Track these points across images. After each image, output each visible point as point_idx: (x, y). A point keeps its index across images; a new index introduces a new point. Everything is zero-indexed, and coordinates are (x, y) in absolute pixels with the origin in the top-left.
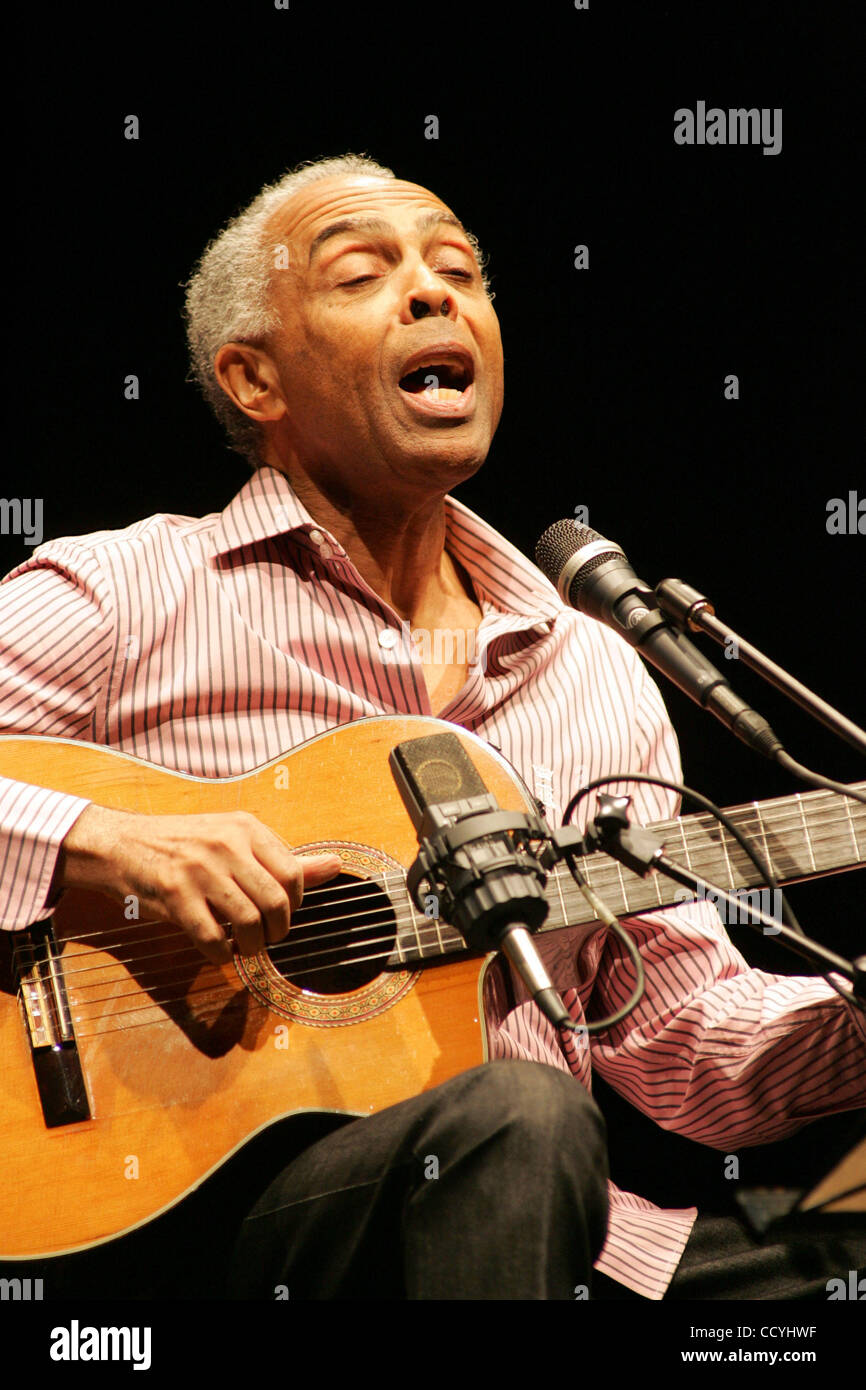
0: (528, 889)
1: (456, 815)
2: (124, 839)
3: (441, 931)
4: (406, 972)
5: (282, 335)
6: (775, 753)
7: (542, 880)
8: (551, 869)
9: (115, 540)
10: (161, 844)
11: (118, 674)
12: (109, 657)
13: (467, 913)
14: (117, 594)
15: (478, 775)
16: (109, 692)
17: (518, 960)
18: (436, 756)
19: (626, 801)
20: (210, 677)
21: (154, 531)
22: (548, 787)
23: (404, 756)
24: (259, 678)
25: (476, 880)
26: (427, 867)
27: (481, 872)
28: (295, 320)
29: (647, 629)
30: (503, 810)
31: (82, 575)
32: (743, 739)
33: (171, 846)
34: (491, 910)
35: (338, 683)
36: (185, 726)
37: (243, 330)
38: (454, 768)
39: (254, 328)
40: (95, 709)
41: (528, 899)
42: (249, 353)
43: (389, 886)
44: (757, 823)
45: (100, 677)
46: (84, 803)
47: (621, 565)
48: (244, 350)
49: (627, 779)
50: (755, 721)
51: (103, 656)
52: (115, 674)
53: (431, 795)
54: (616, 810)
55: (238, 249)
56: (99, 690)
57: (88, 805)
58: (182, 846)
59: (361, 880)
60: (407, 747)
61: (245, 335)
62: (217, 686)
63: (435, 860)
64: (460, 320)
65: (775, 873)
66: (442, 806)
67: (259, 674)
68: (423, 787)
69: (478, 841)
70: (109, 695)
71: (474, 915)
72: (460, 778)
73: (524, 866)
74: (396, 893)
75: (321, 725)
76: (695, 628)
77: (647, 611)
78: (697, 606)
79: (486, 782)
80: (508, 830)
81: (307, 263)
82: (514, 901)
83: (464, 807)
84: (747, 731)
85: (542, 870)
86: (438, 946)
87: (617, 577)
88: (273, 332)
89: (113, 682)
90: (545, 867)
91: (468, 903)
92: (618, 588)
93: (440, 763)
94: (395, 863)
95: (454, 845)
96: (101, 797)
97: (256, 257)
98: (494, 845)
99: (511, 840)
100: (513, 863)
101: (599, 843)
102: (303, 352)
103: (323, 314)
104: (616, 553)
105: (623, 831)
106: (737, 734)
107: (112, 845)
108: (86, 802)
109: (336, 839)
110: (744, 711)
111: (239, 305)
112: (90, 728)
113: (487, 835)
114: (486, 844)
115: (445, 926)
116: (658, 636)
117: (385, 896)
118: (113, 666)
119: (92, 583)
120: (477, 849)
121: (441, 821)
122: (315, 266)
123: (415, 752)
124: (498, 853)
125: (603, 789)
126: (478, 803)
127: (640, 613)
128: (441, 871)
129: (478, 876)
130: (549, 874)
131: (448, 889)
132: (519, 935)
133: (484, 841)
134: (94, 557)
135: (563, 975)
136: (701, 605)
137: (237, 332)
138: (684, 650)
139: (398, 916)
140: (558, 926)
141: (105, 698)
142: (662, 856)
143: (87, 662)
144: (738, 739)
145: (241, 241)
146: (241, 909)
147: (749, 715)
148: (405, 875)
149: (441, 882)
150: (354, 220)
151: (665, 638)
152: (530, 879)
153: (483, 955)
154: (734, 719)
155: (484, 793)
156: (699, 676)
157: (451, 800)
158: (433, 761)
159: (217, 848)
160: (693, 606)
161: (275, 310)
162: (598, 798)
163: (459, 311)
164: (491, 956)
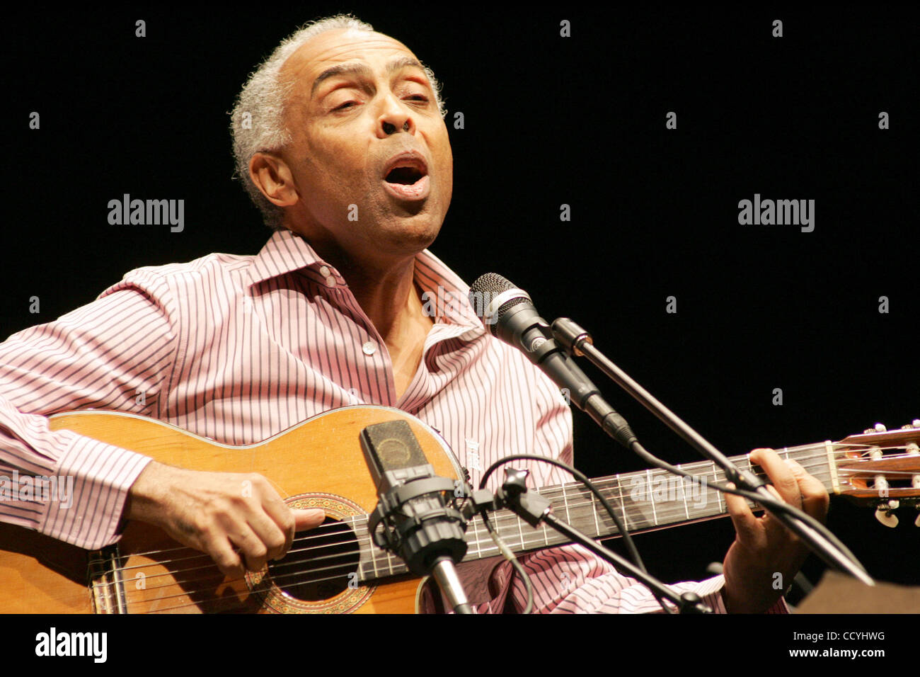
0: (454, 533)
1: (404, 478)
2: (173, 489)
3: (391, 559)
4: (365, 587)
5: (293, 147)
6: (631, 444)
7: (464, 527)
8: (470, 519)
9: (182, 272)
10: (197, 495)
11: (178, 368)
12: (173, 356)
13: (410, 549)
14: (181, 311)
15: (422, 451)
16: (171, 379)
17: (445, 583)
18: (391, 436)
19: (525, 473)
20: (242, 372)
21: (209, 266)
22: (476, 455)
23: (370, 435)
24: (277, 374)
25: (417, 525)
26: (382, 515)
27: (420, 519)
28: (303, 137)
29: (545, 352)
30: (438, 477)
31: (157, 295)
32: (610, 434)
33: (206, 497)
34: (426, 547)
35: (332, 380)
36: (223, 405)
37: (266, 144)
38: (405, 445)
39: (273, 143)
40: (160, 391)
41: (453, 540)
42: (271, 160)
43: (357, 526)
44: (618, 489)
45: (165, 369)
46: (147, 460)
47: (528, 307)
48: (267, 157)
49: (527, 458)
50: (618, 421)
51: (168, 354)
52: (177, 367)
53: (388, 464)
54: (517, 479)
55: (263, 86)
56: (164, 378)
57: (151, 462)
58: (213, 497)
59: (336, 521)
60: (372, 429)
61: (268, 147)
62: (247, 379)
63: (388, 510)
64: (417, 134)
65: (629, 526)
66: (395, 471)
67: (277, 370)
68: (382, 458)
69: (419, 497)
70: (171, 382)
71: (414, 550)
72: (408, 452)
73: (451, 517)
74: (360, 531)
75: (319, 408)
76: (579, 353)
77: (545, 340)
78: (581, 338)
79: (426, 455)
80: (441, 491)
81: (309, 96)
82: (443, 541)
83: (410, 473)
84: (613, 428)
85: (464, 520)
86: (389, 570)
87: (525, 315)
88: (287, 145)
89: (174, 373)
90: (466, 518)
91: (411, 541)
92: (524, 323)
93: (395, 441)
94: (361, 510)
95: (402, 500)
96: (160, 456)
97: (275, 92)
98: (431, 501)
99: (442, 497)
100: (443, 514)
101: (505, 502)
102: (307, 159)
103: (321, 133)
104: (525, 298)
105: (522, 495)
106: (605, 430)
107: (164, 493)
108: (150, 459)
109: (321, 491)
110: (610, 413)
111: (263, 126)
112: (156, 405)
113: (426, 494)
114: (425, 500)
115: (394, 557)
116: (552, 358)
117: (353, 533)
118: (175, 362)
119: (163, 301)
120: (418, 503)
121: (394, 483)
122: (315, 98)
123: (377, 433)
124: (433, 507)
125: (509, 465)
126: (421, 471)
127: (540, 341)
128: (392, 518)
129: (418, 522)
130: (468, 523)
131: (397, 531)
132: (446, 566)
133: (423, 498)
134: (166, 282)
135: (479, 594)
136: (583, 337)
137: (262, 145)
138: (570, 369)
139: (361, 547)
140: (474, 558)
141: (168, 384)
142: (549, 513)
143: (156, 358)
144: (606, 433)
145: (264, 80)
146: (253, 546)
147: (614, 416)
148: (368, 518)
149: (392, 526)
150: (345, 66)
151: (557, 360)
152: (455, 526)
153: (420, 577)
154: (603, 418)
155: (424, 464)
156: (580, 388)
157: (402, 468)
158: (390, 440)
159: (237, 502)
160: (578, 337)
161: (287, 129)
162: (505, 471)
163: (417, 127)
164: (425, 579)
